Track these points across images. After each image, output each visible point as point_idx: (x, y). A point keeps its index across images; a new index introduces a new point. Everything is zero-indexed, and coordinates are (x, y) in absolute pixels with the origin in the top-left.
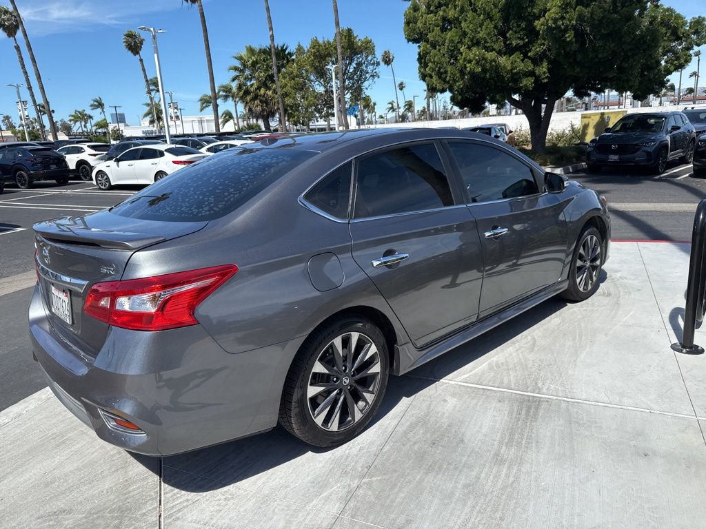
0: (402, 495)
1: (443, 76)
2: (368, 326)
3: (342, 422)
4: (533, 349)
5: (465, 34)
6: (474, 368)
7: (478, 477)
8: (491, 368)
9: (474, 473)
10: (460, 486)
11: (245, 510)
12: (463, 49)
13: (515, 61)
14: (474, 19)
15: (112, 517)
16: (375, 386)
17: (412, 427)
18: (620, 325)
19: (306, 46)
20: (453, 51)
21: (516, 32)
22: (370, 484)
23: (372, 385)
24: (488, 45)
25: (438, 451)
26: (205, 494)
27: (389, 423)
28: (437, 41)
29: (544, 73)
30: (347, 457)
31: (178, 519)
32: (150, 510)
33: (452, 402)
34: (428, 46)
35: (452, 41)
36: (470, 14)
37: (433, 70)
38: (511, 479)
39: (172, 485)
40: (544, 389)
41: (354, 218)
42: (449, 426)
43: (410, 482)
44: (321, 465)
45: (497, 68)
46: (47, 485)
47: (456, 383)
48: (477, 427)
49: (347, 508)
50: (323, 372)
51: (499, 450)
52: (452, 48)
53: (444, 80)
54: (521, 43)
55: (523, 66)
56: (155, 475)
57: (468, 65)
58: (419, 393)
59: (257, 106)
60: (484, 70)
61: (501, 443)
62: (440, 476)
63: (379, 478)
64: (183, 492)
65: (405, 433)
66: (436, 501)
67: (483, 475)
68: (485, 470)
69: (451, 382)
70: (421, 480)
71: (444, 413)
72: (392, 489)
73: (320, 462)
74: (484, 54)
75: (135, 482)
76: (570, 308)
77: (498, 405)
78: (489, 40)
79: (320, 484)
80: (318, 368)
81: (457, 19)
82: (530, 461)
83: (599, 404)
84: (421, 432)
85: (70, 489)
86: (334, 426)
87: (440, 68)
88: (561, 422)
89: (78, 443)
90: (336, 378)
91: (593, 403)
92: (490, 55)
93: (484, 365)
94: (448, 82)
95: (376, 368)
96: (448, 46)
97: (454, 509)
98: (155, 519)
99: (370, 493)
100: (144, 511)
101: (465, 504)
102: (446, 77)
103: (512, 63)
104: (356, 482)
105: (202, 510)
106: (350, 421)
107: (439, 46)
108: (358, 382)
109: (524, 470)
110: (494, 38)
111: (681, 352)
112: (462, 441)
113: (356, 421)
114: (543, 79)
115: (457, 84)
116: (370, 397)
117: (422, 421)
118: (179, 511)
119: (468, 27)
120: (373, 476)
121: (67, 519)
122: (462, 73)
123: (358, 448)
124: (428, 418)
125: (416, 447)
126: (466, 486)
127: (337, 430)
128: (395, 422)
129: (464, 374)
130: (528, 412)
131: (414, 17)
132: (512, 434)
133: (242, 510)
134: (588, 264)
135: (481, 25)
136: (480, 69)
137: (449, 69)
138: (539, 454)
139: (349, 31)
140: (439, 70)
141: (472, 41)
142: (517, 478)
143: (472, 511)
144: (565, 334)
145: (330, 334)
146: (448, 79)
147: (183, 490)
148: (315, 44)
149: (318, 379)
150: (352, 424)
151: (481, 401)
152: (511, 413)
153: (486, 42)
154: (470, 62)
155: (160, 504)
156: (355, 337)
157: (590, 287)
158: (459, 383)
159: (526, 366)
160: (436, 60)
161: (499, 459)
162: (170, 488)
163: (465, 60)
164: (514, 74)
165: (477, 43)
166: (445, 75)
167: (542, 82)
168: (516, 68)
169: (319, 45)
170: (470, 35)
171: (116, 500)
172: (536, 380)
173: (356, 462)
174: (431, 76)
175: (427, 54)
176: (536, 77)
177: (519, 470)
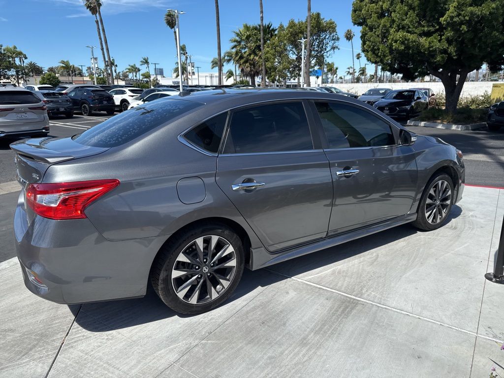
0: (222, 357)
1: (377, 52)
2: (227, 232)
3: (200, 298)
4: (373, 263)
5: (393, 21)
6: (321, 272)
7: (282, 353)
8: (333, 273)
9: (281, 350)
10: (266, 357)
11: (116, 349)
12: (392, 31)
13: (433, 41)
14: (401, 10)
15: (35, 339)
16: (231, 276)
17: (254, 309)
18: (452, 253)
19: (286, 25)
20: (385, 33)
22: (204, 345)
23: (229, 275)
24: (411, 30)
25: (263, 329)
26: (96, 333)
28: (374, 25)
30: (199, 324)
31: (72, 347)
32: (58, 338)
33: (292, 294)
34: (367, 29)
35: (385, 26)
36: (399, 6)
37: (370, 47)
38: (306, 358)
39: (79, 324)
40: (366, 295)
41: (224, 153)
42: (281, 312)
43: (232, 348)
44: (180, 326)
45: (418, 47)
46: (10, 311)
47: (302, 281)
48: (300, 316)
49: (181, 359)
50: (186, 261)
51: (308, 336)
52: (385, 31)
53: (377, 55)
55: (439, 45)
56: (73, 316)
57: (394, 44)
58: (272, 285)
59: (247, 67)
60: (408, 47)
61: (312, 331)
62: (255, 348)
63: (213, 342)
64: (84, 330)
65: (247, 312)
66: (244, 365)
67: (286, 352)
68: (290, 349)
69: (299, 280)
70: (242, 348)
71: (282, 302)
72: (218, 351)
73: (180, 324)
74: (408, 36)
75: (58, 318)
77: (324, 302)
78: (411, 26)
79: (172, 339)
80: (182, 258)
81: (388, 10)
82: (326, 347)
83: (403, 312)
84: (259, 313)
85: (20, 317)
86: (194, 300)
87: (374, 46)
88: (366, 322)
90: (198, 266)
91: (399, 311)
92: (411, 37)
93: (329, 271)
94: (380, 57)
95: (233, 263)
96: (382, 30)
97: (253, 373)
98: (59, 345)
99: (202, 351)
100: (55, 338)
103: (430, 43)
104: (197, 342)
105: (90, 344)
106: (208, 298)
107: (375, 29)
108: (217, 271)
109: (318, 353)
112: (284, 324)
113: (213, 299)
114: (454, 56)
116: (226, 284)
117: (263, 306)
118: (75, 342)
119: (396, 16)
120: (210, 340)
121: (10, 336)
122: (390, 50)
123: (210, 318)
124: (269, 304)
126: (270, 358)
127: (196, 303)
128: (245, 303)
129: (311, 275)
130: (344, 310)
131: (360, 6)
132: (324, 325)
133: (114, 348)
134: (438, 202)
135: (406, 14)
136: (403, 48)
137: (380, 48)
138: (336, 343)
139: (318, 15)
140: (373, 48)
141: (398, 26)
142: (310, 358)
144: (404, 255)
145: (192, 235)
146: (380, 54)
147: (84, 328)
148: (292, 25)
149: (180, 266)
150: (209, 300)
151: (313, 297)
152: (331, 309)
153: (409, 27)
154: (396, 42)
155: (67, 335)
156: (215, 239)
157: (438, 221)
158: (304, 282)
159: (361, 275)
160: (371, 39)
161: (305, 342)
162: (78, 326)
163: (392, 40)
164: (430, 51)
165: (403, 28)
166: (378, 51)
167: (453, 59)
168: (432, 47)
169: (295, 25)
170: (397, 22)
171: (42, 328)
172: (363, 287)
173: (204, 328)
174: (368, 51)
175: (366, 34)
176: (449, 54)
177: (315, 353)
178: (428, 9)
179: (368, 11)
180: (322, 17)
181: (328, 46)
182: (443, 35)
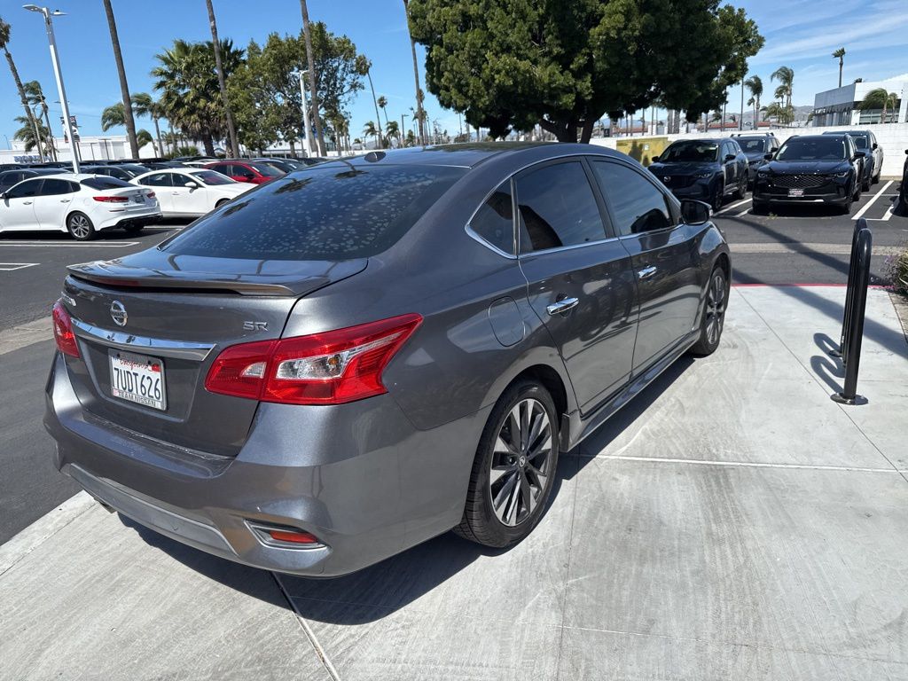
0: (626, 593)
1: (465, 89)
2: (541, 390)
3: (519, 514)
4: (683, 411)
5: (491, 37)
6: (629, 438)
7: (703, 562)
8: (648, 437)
9: (696, 557)
10: (688, 574)
11: (438, 637)
12: (489, 55)
13: (554, 73)
14: (503, 18)
15: (255, 672)
16: (546, 466)
17: (593, 513)
18: (765, 379)
19: (263, 44)
20: (475, 57)
21: (557, 37)
22: (579, 585)
23: (543, 466)
24: (522, 52)
25: (640, 538)
26: (371, 624)
27: (563, 512)
28: (455, 44)
29: (588, 88)
30: (534, 557)
31: (352, 660)
32: (305, 655)
33: (624, 481)
34: (443, 50)
35: (473, 45)
36: (498, 11)
37: (451, 81)
38: (742, 560)
40: (722, 455)
41: (520, 253)
42: (636, 507)
43: (627, 577)
44: (505, 570)
45: (531, 81)
47: (617, 457)
48: (670, 506)
49: (567, 616)
50: (503, 451)
51: (710, 529)
52: (475, 54)
53: (466, 95)
54: (563, 51)
55: (563, 79)
56: (287, 611)
57: (496, 76)
58: (580, 472)
59: (195, 122)
60: (516, 83)
61: (707, 520)
62: (658, 566)
63: (587, 577)
64: (340, 627)
65: (589, 521)
66: (670, 594)
67: (707, 558)
69: (610, 457)
70: (639, 575)
71: (622, 494)
72: (610, 587)
73: (502, 567)
74: (516, 63)
75: (262, 623)
76: (699, 364)
77: (680, 478)
78: (522, 47)
79: (516, 595)
80: (499, 445)
81: (481, 17)
82: (750, 536)
83: (790, 466)
84: (607, 518)
86: (512, 520)
87: (460, 80)
88: (761, 490)
89: (141, 583)
90: (513, 458)
91: (783, 466)
92: (524, 65)
93: (638, 435)
94: (471, 98)
95: (548, 445)
96: (469, 52)
97: (695, 600)
98: (319, 665)
99: (585, 595)
100: (297, 657)
101: (705, 593)
102: (468, 91)
103: (550, 75)
104: (562, 585)
105: (380, 645)
106: (525, 512)
107: (457, 50)
108: (532, 462)
109: (749, 547)
110: (529, 44)
111: (844, 402)
112: (661, 523)
113: (532, 511)
114: (587, 96)
115: (483, 100)
116: (542, 481)
117: (601, 504)
118: (348, 650)
119: (496, 27)
120: (578, 575)
122: (488, 85)
123: (540, 544)
124: (606, 501)
125: (611, 535)
126: (695, 573)
127: (515, 525)
128: (570, 509)
129: (621, 447)
130: (718, 483)
131: (422, 10)
132: (714, 509)
133: (433, 637)
134: (715, 310)
135: (513, 26)
136: (511, 82)
137: (471, 81)
138: (756, 528)
139: (321, 25)
140: (459, 81)
141: (501, 45)
142: (747, 557)
143: (717, 599)
144: (712, 394)
145: (510, 401)
146: (470, 93)
147: (337, 623)
148: (275, 43)
149: (498, 460)
150: (526, 516)
151: (658, 476)
152: (699, 486)
153: (519, 48)
154: (498, 72)
155: (316, 645)
156: (531, 403)
157: (715, 339)
158: (622, 458)
159: (687, 431)
160: (454, 68)
161: (715, 538)
162: (318, 623)
163: (492, 70)
164: (552, 89)
165: (508, 49)
166: (467, 88)
167: (584, 100)
168: (555, 82)
169: (281, 44)
170: (499, 38)
171: (248, 650)
172: (706, 446)
173: (548, 561)
174: (447, 89)
175: (442, 59)
176: (579, 95)
177: (744, 548)
179: (439, 19)
180: (328, 31)
181: (345, 83)
182: (572, 62)
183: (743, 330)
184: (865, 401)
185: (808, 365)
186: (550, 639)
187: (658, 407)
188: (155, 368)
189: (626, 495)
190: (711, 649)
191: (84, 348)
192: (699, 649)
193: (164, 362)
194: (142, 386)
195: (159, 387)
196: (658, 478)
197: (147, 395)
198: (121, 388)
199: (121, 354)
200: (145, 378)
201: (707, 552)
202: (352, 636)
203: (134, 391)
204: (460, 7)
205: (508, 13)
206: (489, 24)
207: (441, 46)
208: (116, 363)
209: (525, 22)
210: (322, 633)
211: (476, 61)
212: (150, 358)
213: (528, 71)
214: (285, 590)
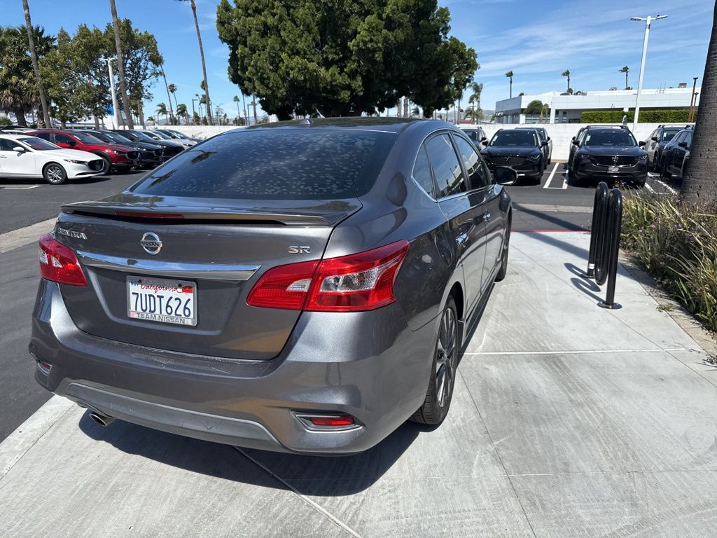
0: (538, 446)
1: (266, 82)
4: (507, 319)
5: (284, 43)
6: (480, 340)
7: (577, 420)
8: (492, 337)
9: (571, 417)
10: (572, 429)
12: (284, 55)
13: (335, 74)
14: (293, 30)
17: (484, 394)
19: (73, 33)
20: (274, 57)
21: (331, 47)
22: (502, 444)
24: (309, 56)
25: (527, 408)
27: (462, 394)
28: (257, 46)
29: (360, 86)
30: (460, 429)
31: (363, 522)
32: (322, 524)
33: (493, 369)
34: (247, 49)
35: (273, 48)
36: (289, 24)
37: (254, 75)
38: (601, 416)
40: (549, 347)
42: (512, 387)
43: (532, 435)
44: (444, 440)
45: (317, 79)
47: (479, 353)
48: (534, 384)
49: (507, 468)
51: (569, 397)
52: (274, 55)
53: (267, 86)
54: (336, 57)
55: (342, 79)
56: (287, 492)
57: (291, 72)
59: (7, 97)
60: (305, 79)
61: (565, 392)
63: (505, 438)
65: (485, 400)
66: (568, 444)
67: (579, 417)
69: (474, 354)
70: (540, 432)
71: (497, 379)
72: (525, 443)
73: (440, 438)
74: (306, 64)
75: (271, 504)
76: (498, 286)
77: (530, 365)
78: (308, 52)
79: (462, 456)
81: (276, 27)
82: (598, 400)
84: (496, 396)
86: (442, 402)
87: (262, 74)
88: (587, 369)
91: (593, 351)
92: (312, 66)
93: (484, 337)
94: (271, 89)
95: (454, 344)
96: (269, 53)
97: (587, 446)
99: (511, 451)
100: (317, 526)
101: (591, 441)
102: (269, 83)
103: (331, 75)
104: (491, 447)
105: (379, 507)
107: (259, 50)
108: (449, 357)
109: (601, 407)
110: (313, 51)
111: (608, 308)
112: (535, 396)
114: (359, 92)
115: (281, 91)
116: (452, 372)
117: (488, 388)
118: (356, 514)
119: (288, 36)
120: (498, 438)
122: (284, 79)
123: (459, 419)
124: (488, 384)
125: (506, 408)
126: (576, 428)
127: (443, 405)
129: (478, 346)
130: (557, 366)
131: (228, 17)
132: (565, 384)
133: (417, 496)
135: (300, 36)
136: (302, 78)
137: (271, 76)
138: (598, 394)
139: (128, 22)
141: (292, 50)
142: (604, 414)
143: (601, 444)
146: (271, 85)
148: (84, 32)
152: (545, 368)
153: (305, 53)
154: (292, 69)
158: (482, 353)
159: (517, 332)
160: (258, 64)
161: (576, 403)
163: (287, 67)
164: (332, 85)
165: (298, 53)
166: (268, 81)
167: (358, 96)
168: (335, 80)
169: (89, 34)
170: (290, 44)
171: (270, 527)
172: (536, 341)
173: (472, 431)
174: (250, 80)
175: (245, 57)
176: (353, 91)
177: (599, 408)
178: (327, 32)
179: (244, 26)
180: (133, 27)
181: (147, 71)
182: (345, 67)
183: (515, 262)
184: (619, 307)
185: (572, 284)
186: (504, 485)
187: (488, 316)
188: (187, 289)
189: (500, 379)
190: (615, 477)
191: (93, 277)
192: (608, 478)
193: (197, 284)
194: (168, 306)
195: (191, 306)
196: (516, 366)
197: (173, 314)
198: (139, 309)
199: (144, 279)
200: (173, 299)
201: (577, 413)
202: (353, 504)
203: (158, 311)
204: (263, 18)
205: (297, 27)
206: (282, 33)
207: (246, 46)
208: (133, 288)
209: (310, 34)
210: (327, 504)
211: (275, 62)
212: (180, 282)
213: (315, 71)
214: (275, 475)
